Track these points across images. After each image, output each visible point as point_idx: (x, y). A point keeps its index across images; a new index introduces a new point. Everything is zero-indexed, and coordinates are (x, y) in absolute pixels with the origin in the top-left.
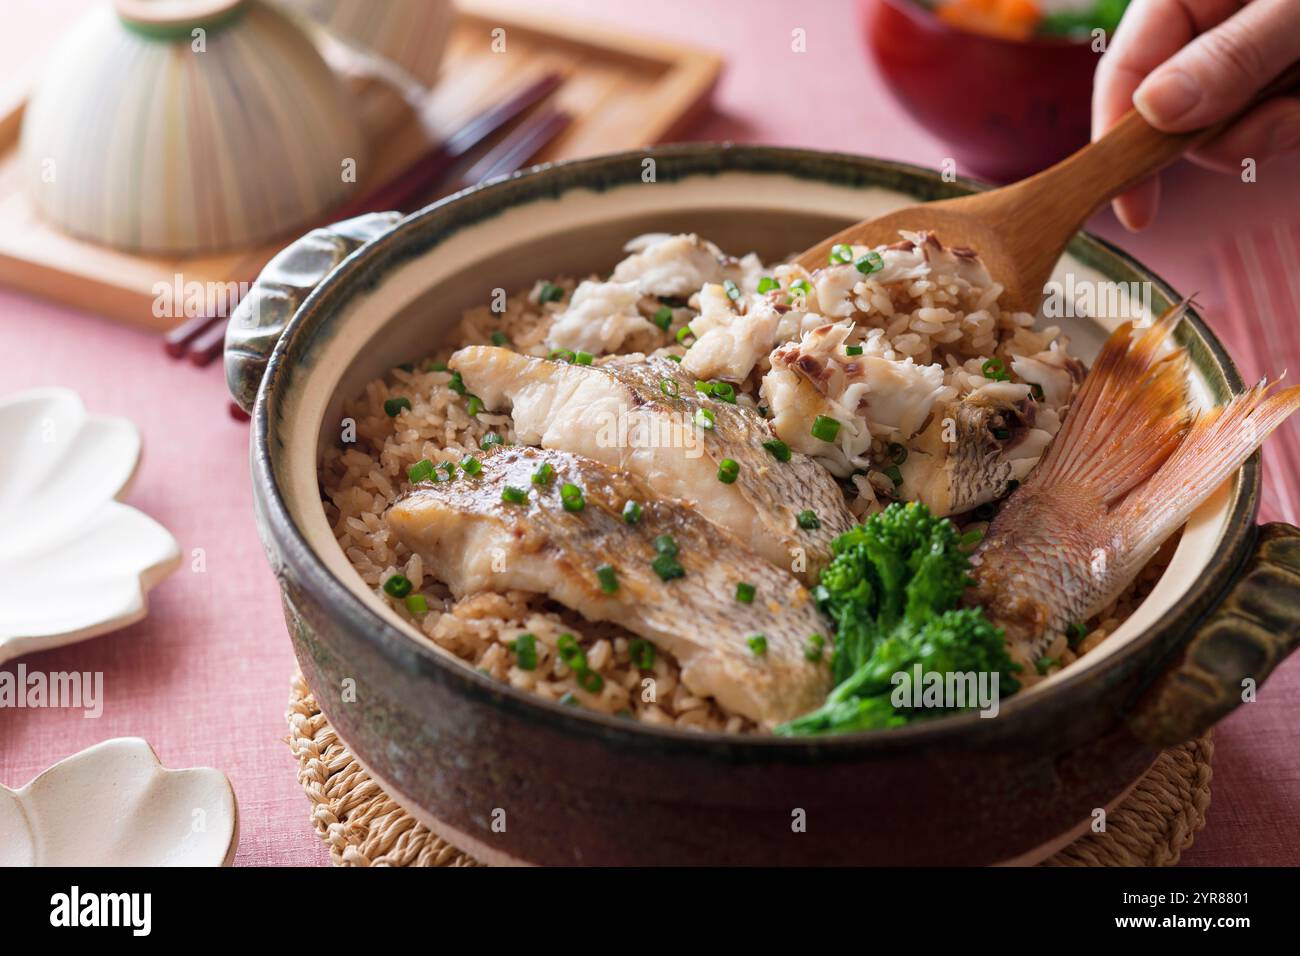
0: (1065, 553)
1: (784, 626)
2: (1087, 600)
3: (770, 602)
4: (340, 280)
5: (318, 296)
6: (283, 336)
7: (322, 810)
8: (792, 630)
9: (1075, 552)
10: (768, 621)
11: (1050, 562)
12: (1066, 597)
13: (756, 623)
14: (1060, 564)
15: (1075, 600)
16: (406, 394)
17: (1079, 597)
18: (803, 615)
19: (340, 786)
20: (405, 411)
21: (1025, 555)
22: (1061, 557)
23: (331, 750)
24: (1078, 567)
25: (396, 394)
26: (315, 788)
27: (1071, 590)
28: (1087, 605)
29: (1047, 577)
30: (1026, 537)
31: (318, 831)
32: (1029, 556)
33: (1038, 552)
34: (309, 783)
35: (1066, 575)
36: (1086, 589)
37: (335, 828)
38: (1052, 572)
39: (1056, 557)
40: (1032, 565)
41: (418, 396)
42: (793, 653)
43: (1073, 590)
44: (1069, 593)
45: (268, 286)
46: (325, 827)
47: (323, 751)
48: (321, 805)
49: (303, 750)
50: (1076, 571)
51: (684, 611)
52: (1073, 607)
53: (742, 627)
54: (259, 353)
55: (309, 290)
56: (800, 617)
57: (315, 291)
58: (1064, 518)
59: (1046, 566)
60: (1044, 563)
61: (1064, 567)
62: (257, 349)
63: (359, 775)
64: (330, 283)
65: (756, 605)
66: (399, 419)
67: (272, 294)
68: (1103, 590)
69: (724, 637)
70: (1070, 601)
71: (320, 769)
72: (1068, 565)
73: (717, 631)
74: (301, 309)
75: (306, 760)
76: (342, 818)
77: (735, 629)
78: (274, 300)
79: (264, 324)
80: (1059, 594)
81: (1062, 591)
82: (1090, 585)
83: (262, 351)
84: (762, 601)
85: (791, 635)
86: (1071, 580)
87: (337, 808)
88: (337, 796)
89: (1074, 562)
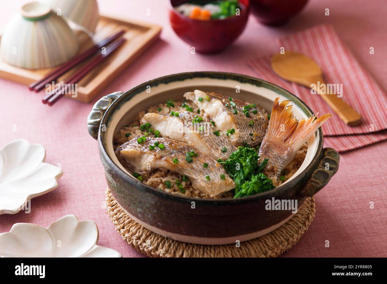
0: (277, 153)
1: (214, 173)
2: (284, 163)
3: (211, 167)
4: (112, 107)
5: (108, 111)
6: (102, 120)
7: (118, 227)
8: (216, 174)
9: (279, 152)
10: (211, 172)
11: (275, 156)
12: (280, 163)
13: (208, 173)
14: (277, 156)
15: (282, 163)
16: (129, 132)
17: (283, 163)
18: (219, 170)
19: (122, 221)
20: (130, 136)
21: (269, 156)
22: (277, 154)
23: (118, 214)
24: (281, 156)
25: (127, 132)
26: (116, 222)
27: (281, 162)
28: (284, 164)
29: (275, 160)
30: (268, 151)
31: (118, 231)
32: (270, 155)
33: (272, 154)
34: (114, 221)
35: (279, 158)
36: (284, 161)
37: (122, 231)
38: (276, 158)
39: (276, 155)
40: (271, 157)
41: (132, 132)
42: (216, 180)
43: (281, 161)
44: (280, 162)
45: (95, 110)
46: (120, 230)
47: (116, 214)
48: (118, 226)
49: (111, 214)
50: (281, 157)
51: (193, 171)
52: (282, 165)
53: (205, 174)
54: (96, 125)
55: (105, 110)
56: (218, 170)
57: (107, 110)
58: (275, 145)
59: (274, 157)
60: (273, 156)
61: (278, 157)
62: (95, 124)
63: (126, 219)
64: (110, 108)
65: (208, 168)
66: (129, 138)
67: (97, 111)
68: (288, 160)
69: (201, 177)
70: (281, 164)
71: (117, 218)
72: (279, 156)
73: (199, 175)
74: (105, 114)
75: (113, 216)
76: (123, 228)
77: (204, 175)
78: (97, 113)
79: (96, 118)
80: (278, 163)
81: (279, 162)
82: (284, 160)
83: (97, 124)
84: (209, 167)
85: (216, 175)
86: (280, 159)
87: (122, 226)
88: (121, 224)
89: (280, 155)
